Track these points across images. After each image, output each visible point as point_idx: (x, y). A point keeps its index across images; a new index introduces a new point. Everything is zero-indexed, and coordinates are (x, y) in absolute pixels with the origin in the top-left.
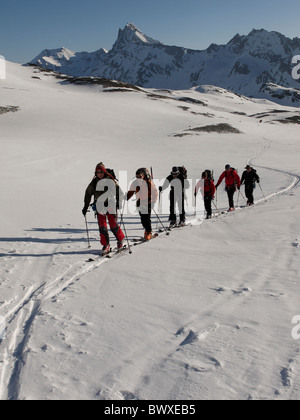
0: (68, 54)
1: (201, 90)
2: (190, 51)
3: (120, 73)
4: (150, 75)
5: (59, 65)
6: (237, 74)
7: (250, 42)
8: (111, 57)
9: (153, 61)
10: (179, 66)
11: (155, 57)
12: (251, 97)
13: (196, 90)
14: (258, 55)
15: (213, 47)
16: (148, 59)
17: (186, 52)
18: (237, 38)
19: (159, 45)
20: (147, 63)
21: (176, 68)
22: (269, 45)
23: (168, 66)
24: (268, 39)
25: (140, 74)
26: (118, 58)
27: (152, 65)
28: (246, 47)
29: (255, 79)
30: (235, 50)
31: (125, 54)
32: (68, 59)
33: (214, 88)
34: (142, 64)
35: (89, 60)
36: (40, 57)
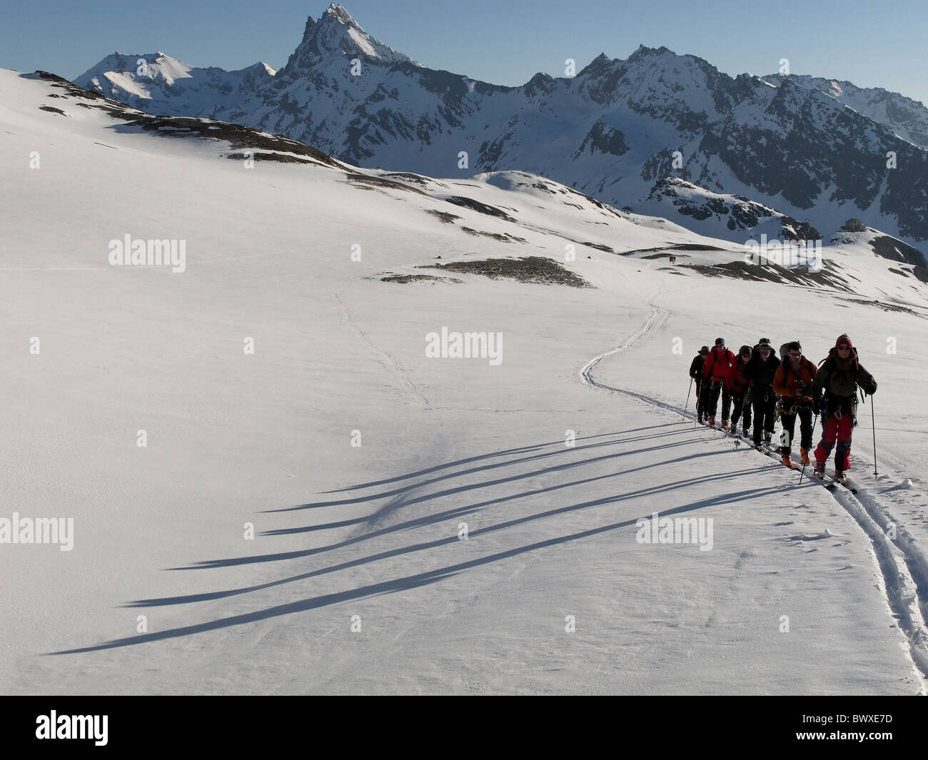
0: (173, 70)
1: (502, 184)
2: (482, 87)
3: (301, 128)
4: (377, 140)
5: (145, 95)
6: (598, 152)
7: (631, 75)
8: (281, 85)
9: (388, 103)
10: (452, 122)
11: (394, 94)
12: (627, 209)
13: (490, 181)
14: (651, 110)
15: (540, 81)
16: (376, 97)
17: (472, 86)
18: (600, 65)
19: (406, 67)
20: (373, 109)
21: (446, 126)
22: (678, 88)
23: (424, 120)
24: (676, 72)
25: (354, 133)
26: (299, 90)
27: (385, 114)
28: (622, 89)
29: (640, 168)
30: (594, 92)
31: (319, 81)
32: (170, 81)
33: (536, 179)
34: (361, 110)
35: (226, 89)
36: (98, 71)
